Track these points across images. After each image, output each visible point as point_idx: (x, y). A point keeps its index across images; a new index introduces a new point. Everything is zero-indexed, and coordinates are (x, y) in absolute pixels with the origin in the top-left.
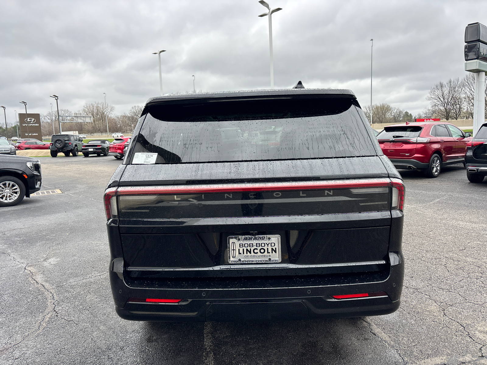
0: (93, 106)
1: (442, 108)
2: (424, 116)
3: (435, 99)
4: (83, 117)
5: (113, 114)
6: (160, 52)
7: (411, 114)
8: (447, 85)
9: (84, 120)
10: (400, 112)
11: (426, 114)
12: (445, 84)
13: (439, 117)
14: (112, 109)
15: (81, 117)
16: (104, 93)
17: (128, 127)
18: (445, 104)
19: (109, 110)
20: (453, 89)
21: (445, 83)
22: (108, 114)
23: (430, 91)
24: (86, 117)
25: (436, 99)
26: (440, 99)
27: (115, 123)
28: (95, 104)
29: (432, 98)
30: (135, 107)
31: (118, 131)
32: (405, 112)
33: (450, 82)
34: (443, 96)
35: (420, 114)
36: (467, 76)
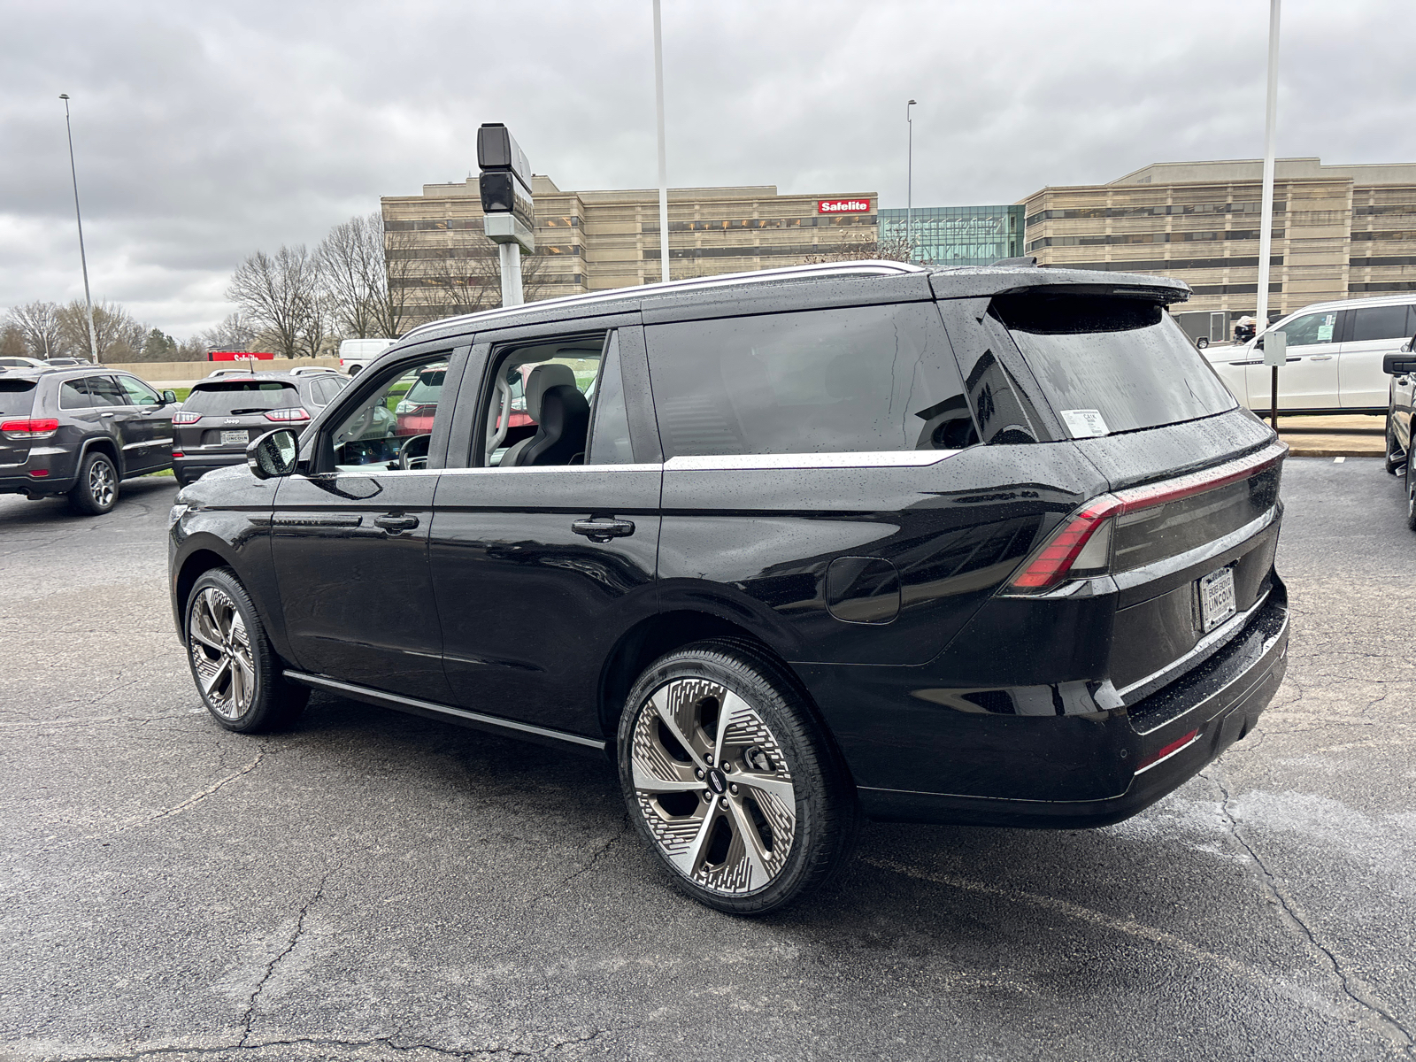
1: (273, 325)
2: (207, 344)
3: (250, 298)
7: (171, 338)
8: (276, 264)
10: (138, 331)
11: (213, 338)
12: (273, 259)
13: (265, 349)
18: (279, 312)
20: (293, 275)
21: (271, 256)
23: (234, 275)
25: (253, 299)
26: (264, 299)
29: (243, 295)
32: (152, 330)
33: (284, 254)
34: (270, 291)
35: (198, 339)
36: (325, 244)
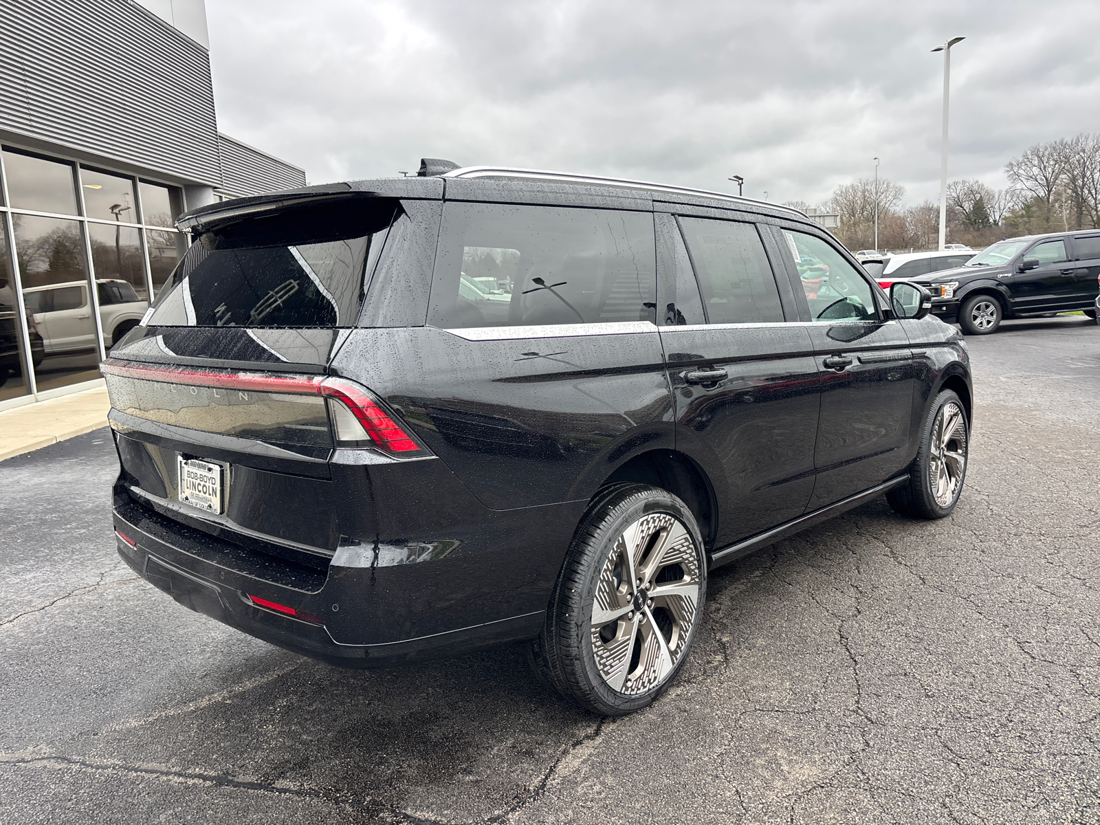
0: (855, 191)
4: (820, 216)
5: (900, 206)
6: (950, 44)
9: (821, 223)
14: (898, 193)
15: (815, 217)
16: (876, 159)
17: (932, 235)
19: (890, 197)
22: (887, 205)
24: (826, 218)
27: (902, 228)
28: (859, 185)
30: (956, 183)
31: (907, 245)
